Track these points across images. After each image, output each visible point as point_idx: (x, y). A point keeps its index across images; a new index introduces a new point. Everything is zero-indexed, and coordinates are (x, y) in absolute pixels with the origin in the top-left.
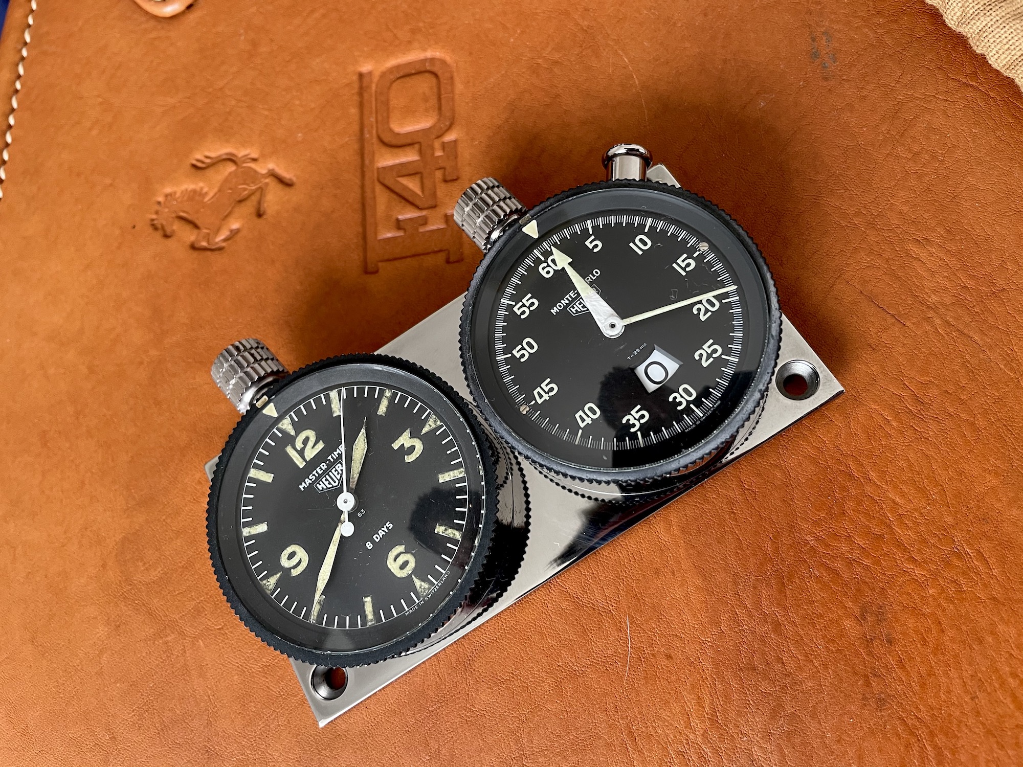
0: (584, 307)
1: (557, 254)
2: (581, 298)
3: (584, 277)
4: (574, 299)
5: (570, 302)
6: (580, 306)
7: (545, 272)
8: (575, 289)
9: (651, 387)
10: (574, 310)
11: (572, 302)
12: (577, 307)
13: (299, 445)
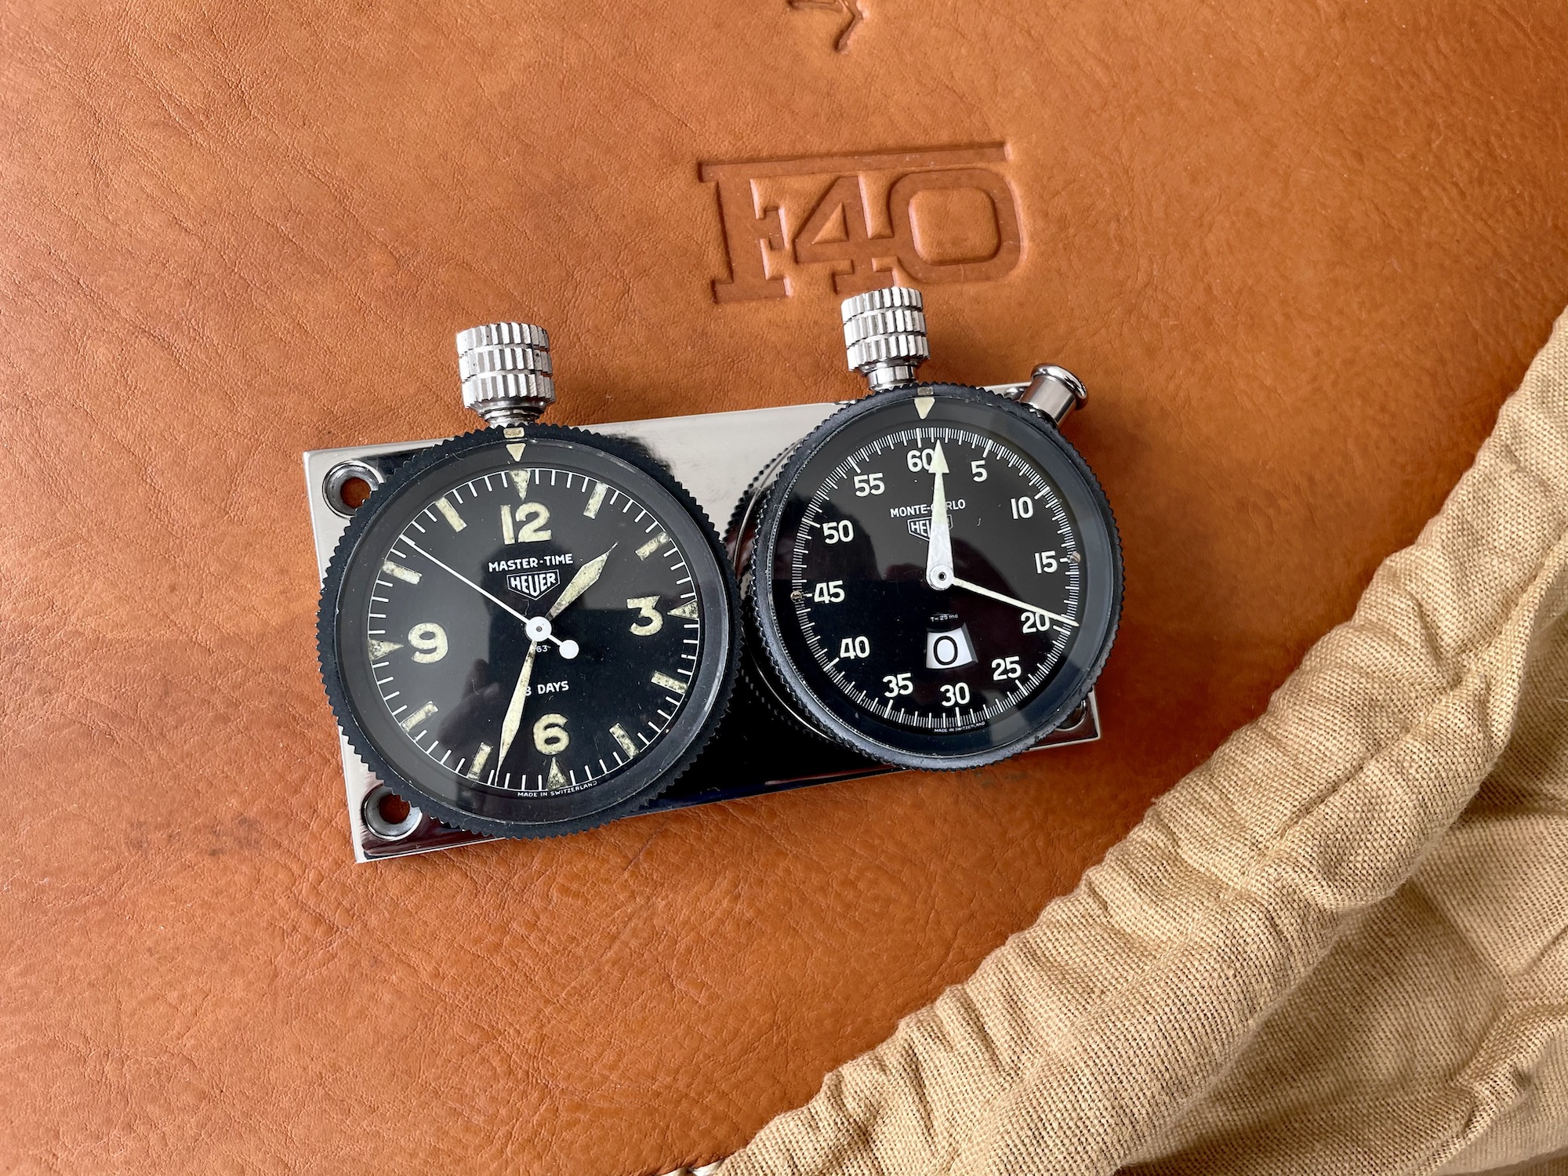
0: (925, 531)
1: (938, 454)
2: (930, 520)
3: (949, 496)
4: (921, 515)
5: (916, 516)
6: (922, 528)
7: (914, 462)
8: (930, 502)
9: (932, 663)
10: (913, 527)
11: (918, 516)
12: (919, 526)
13: (521, 514)
